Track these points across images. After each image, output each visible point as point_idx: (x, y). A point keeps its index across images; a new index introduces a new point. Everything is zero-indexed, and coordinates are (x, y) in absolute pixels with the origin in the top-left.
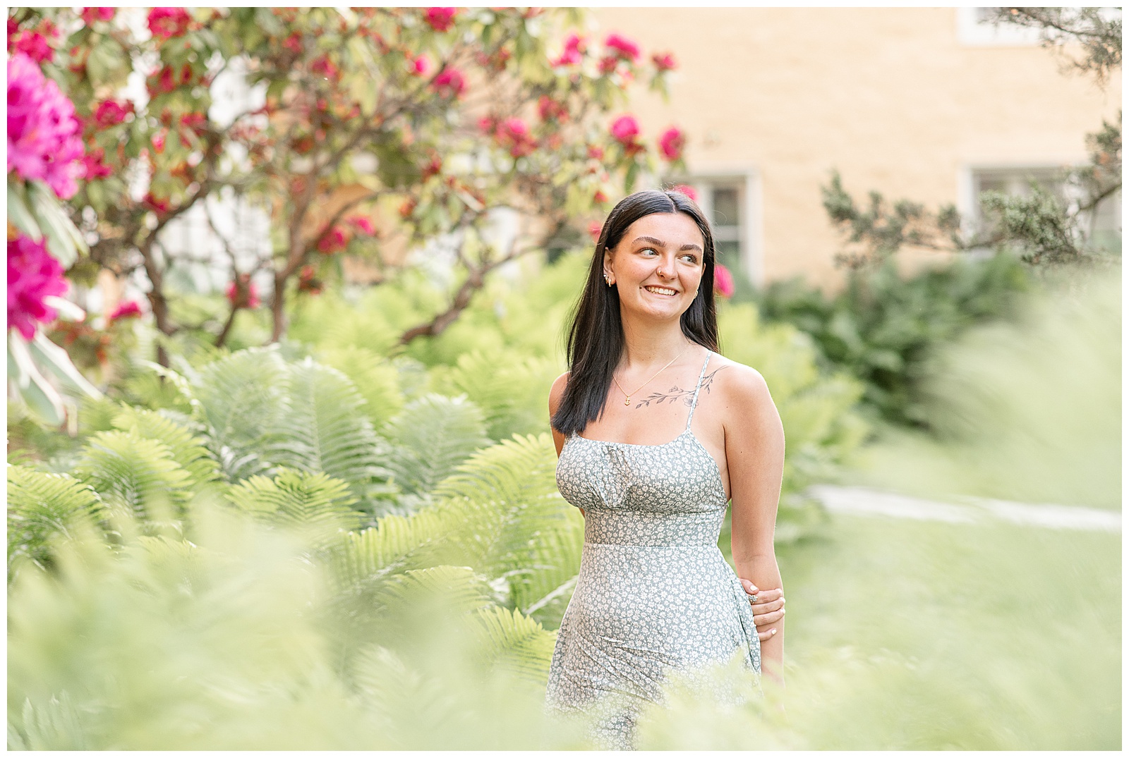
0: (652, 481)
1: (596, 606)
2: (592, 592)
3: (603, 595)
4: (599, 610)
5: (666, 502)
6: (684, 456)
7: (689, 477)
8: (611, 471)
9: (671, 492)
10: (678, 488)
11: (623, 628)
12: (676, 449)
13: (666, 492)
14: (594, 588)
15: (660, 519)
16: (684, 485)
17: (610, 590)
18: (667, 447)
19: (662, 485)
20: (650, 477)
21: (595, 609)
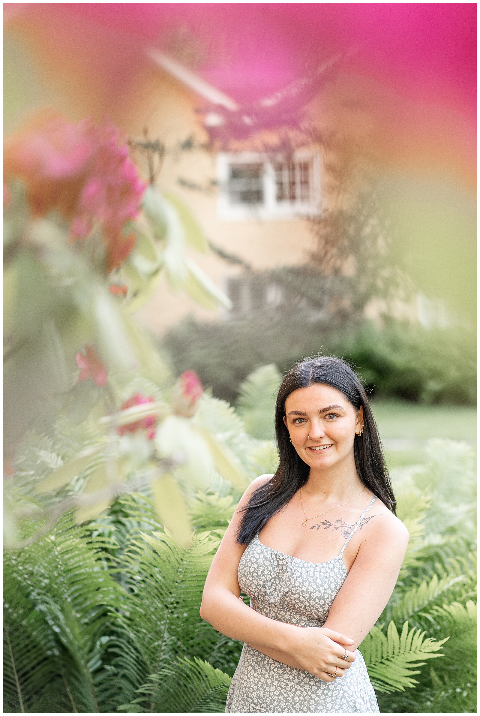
0: (302, 592)
1: (248, 678)
2: (248, 666)
3: (256, 670)
4: (250, 681)
5: (311, 610)
6: (332, 577)
7: (331, 594)
8: (277, 574)
9: (316, 603)
10: (321, 601)
11: (265, 700)
12: (327, 570)
13: (312, 602)
14: (250, 663)
15: (305, 621)
16: (327, 599)
17: (263, 668)
18: (321, 566)
19: (310, 596)
20: (301, 588)
21: (248, 680)
